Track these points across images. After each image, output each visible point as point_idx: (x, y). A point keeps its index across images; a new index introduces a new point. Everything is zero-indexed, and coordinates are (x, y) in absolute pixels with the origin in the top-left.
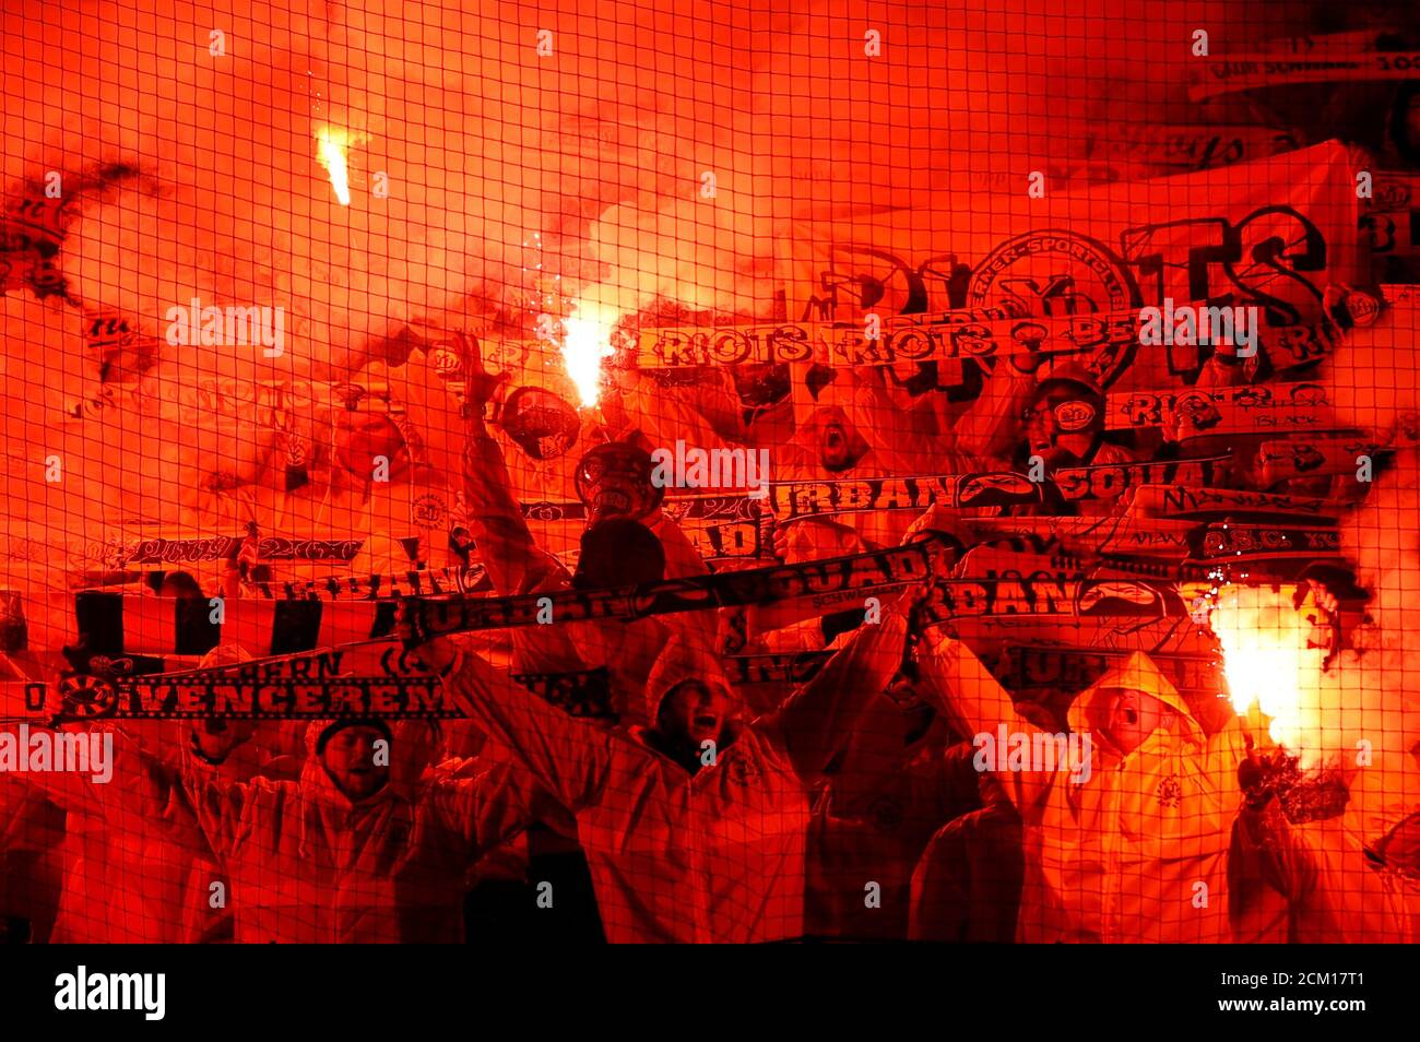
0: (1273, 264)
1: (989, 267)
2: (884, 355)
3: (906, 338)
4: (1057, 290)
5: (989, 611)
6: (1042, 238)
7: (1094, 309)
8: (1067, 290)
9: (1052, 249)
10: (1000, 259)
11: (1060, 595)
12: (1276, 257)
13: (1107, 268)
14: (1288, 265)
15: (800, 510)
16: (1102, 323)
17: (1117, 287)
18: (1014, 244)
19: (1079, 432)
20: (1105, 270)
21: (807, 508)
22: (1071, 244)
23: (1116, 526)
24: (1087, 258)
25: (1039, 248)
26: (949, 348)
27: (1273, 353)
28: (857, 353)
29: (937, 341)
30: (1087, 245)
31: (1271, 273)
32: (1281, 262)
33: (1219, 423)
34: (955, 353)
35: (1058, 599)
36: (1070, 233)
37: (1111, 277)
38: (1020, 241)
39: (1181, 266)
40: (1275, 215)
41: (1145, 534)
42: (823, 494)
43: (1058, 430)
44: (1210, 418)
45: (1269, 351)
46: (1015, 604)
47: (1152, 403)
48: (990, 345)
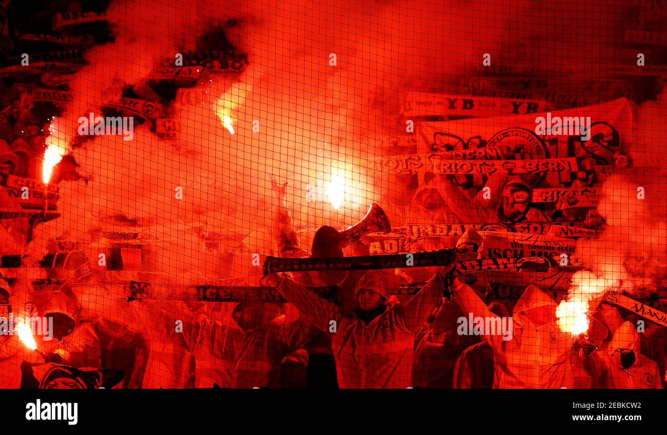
0: (600, 143)
1: (493, 141)
2: (454, 170)
3: (463, 165)
4: (518, 151)
5: (481, 269)
6: (513, 131)
7: (532, 158)
8: (522, 151)
9: (517, 135)
10: (497, 138)
11: (508, 262)
12: (601, 141)
13: (537, 143)
14: (606, 144)
15: (421, 235)
16: (536, 163)
17: (541, 150)
18: (502, 132)
19: (522, 202)
20: (536, 143)
21: (424, 234)
22: (524, 133)
23: (538, 238)
24: (529, 139)
25: (512, 134)
26: (479, 170)
27: (598, 175)
28: (444, 169)
29: (474, 167)
30: (530, 134)
31: (598, 147)
32: (603, 143)
33: (578, 203)
34: (481, 171)
35: (507, 263)
36: (524, 129)
37: (538, 146)
38: (505, 131)
39: (565, 143)
40: (601, 125)
41: (548, 241)
42: (430, 229)
43: (515, 202)
44: (574, 201)
45: (597, 174)
46: (490, 266)
47: (551, 193)
48: (494, 170)
